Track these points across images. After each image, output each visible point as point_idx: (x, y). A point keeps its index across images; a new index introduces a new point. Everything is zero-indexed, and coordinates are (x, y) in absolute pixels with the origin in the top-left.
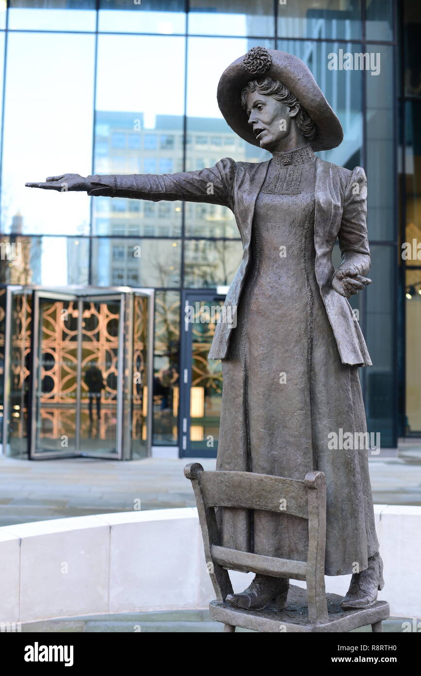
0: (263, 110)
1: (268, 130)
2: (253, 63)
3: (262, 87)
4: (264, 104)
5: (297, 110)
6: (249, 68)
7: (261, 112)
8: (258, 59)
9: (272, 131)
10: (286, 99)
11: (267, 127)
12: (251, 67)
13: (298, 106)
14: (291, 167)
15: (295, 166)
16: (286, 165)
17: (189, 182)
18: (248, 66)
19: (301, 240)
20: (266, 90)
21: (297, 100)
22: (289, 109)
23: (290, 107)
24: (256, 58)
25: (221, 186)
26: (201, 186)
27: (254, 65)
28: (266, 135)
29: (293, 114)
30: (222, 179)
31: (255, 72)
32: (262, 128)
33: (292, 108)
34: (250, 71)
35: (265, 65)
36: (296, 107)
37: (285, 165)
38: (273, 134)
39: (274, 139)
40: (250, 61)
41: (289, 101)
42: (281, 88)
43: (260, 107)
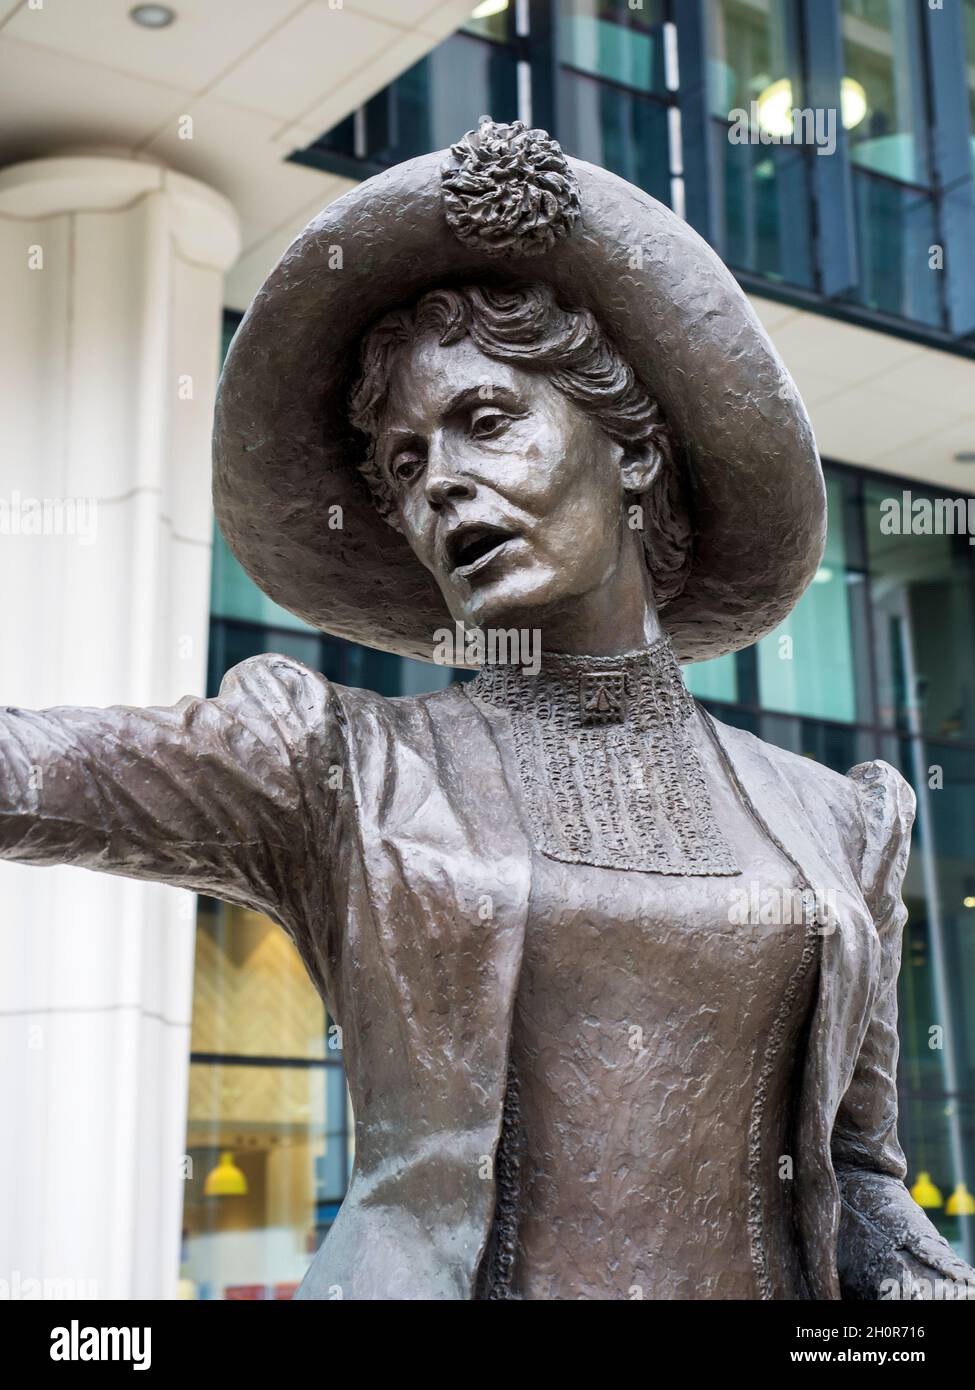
0: (505, 438)
1: (532, 537)
2: (506, 194)
3: (517, 322)
4: (514, 408)
5: (654, 463)
6: (477, 216)
7: (494, 445)
8: (531, 180)
9: (556, 546)
10: (616, 401)
11: (529, 520)
12: (486, 212)
13: (658, 447)
14: (614, 731)
15: (640, 730)
16: (595, 720)
17: (146, 767)
18: (475, 209)
19: (747, 1120)
20: (528, 342)
21: (661, 416)
22: (619, 452)
23: (623, 444)
24: (520, 174)
25: (291, 803)
26: (205, 790)
27: (509, 203)
28: (522, 562)
29: (638, 477)
30: (294, 761)
31: (501, 245)
32: (505, 526)
33: (635, 452)
34: (475, 232)
35: (561, 219)
36: (651, 447)
37: (589, 723)
38: (557, 561)
39: (560, 588)
40: (492, 182)
41: (627, 414)
42: (596, 344)
43: (488, 422)
